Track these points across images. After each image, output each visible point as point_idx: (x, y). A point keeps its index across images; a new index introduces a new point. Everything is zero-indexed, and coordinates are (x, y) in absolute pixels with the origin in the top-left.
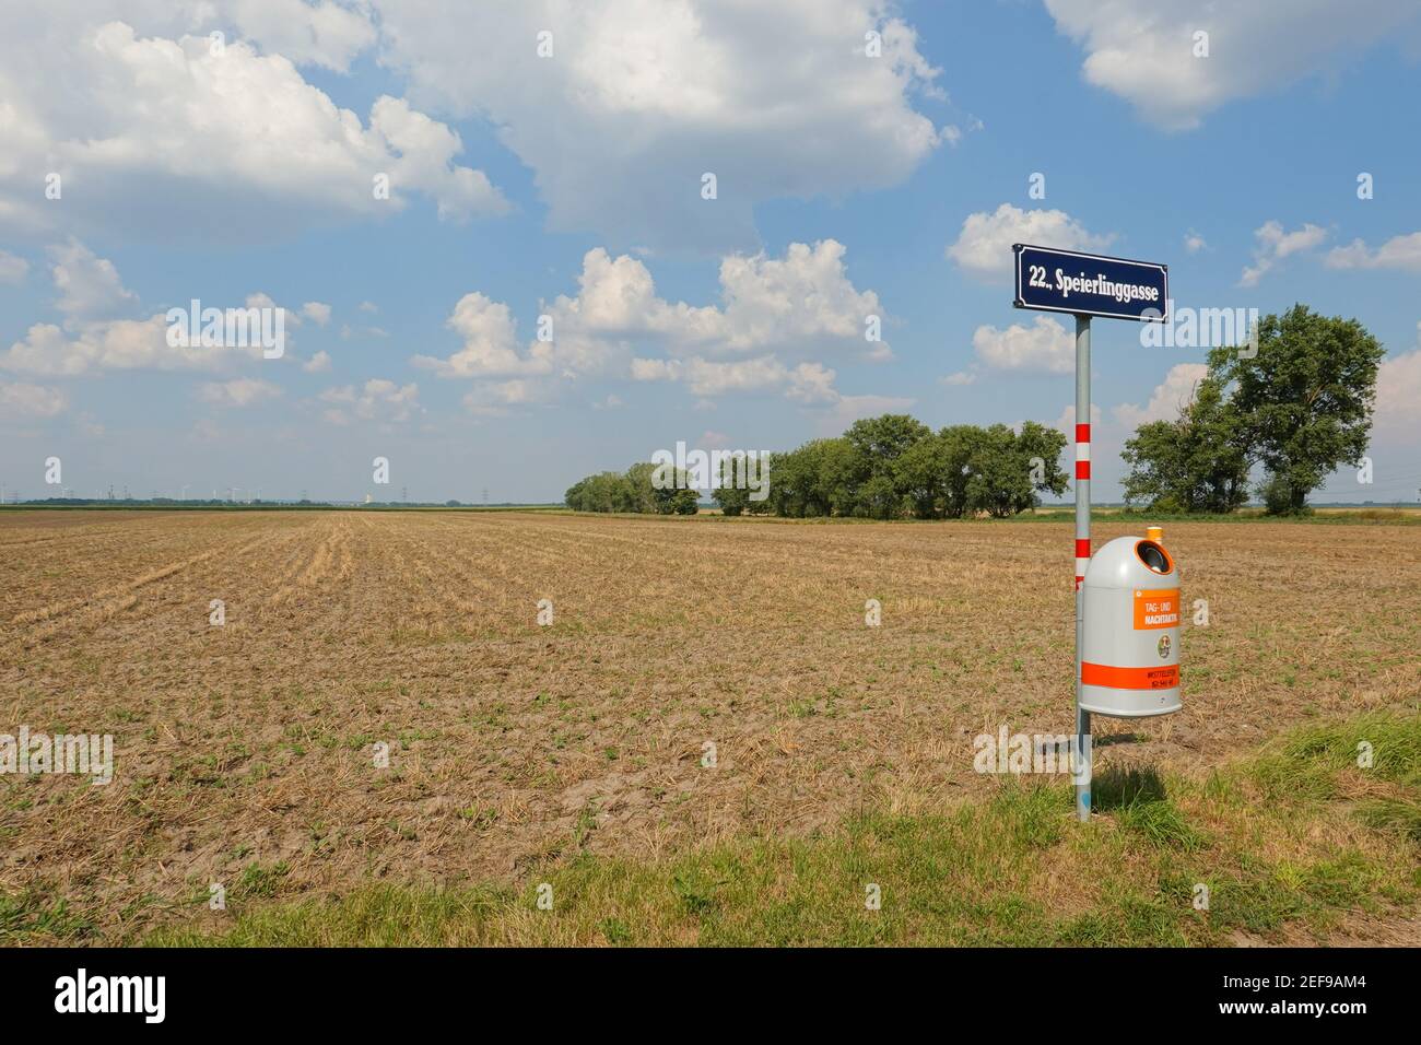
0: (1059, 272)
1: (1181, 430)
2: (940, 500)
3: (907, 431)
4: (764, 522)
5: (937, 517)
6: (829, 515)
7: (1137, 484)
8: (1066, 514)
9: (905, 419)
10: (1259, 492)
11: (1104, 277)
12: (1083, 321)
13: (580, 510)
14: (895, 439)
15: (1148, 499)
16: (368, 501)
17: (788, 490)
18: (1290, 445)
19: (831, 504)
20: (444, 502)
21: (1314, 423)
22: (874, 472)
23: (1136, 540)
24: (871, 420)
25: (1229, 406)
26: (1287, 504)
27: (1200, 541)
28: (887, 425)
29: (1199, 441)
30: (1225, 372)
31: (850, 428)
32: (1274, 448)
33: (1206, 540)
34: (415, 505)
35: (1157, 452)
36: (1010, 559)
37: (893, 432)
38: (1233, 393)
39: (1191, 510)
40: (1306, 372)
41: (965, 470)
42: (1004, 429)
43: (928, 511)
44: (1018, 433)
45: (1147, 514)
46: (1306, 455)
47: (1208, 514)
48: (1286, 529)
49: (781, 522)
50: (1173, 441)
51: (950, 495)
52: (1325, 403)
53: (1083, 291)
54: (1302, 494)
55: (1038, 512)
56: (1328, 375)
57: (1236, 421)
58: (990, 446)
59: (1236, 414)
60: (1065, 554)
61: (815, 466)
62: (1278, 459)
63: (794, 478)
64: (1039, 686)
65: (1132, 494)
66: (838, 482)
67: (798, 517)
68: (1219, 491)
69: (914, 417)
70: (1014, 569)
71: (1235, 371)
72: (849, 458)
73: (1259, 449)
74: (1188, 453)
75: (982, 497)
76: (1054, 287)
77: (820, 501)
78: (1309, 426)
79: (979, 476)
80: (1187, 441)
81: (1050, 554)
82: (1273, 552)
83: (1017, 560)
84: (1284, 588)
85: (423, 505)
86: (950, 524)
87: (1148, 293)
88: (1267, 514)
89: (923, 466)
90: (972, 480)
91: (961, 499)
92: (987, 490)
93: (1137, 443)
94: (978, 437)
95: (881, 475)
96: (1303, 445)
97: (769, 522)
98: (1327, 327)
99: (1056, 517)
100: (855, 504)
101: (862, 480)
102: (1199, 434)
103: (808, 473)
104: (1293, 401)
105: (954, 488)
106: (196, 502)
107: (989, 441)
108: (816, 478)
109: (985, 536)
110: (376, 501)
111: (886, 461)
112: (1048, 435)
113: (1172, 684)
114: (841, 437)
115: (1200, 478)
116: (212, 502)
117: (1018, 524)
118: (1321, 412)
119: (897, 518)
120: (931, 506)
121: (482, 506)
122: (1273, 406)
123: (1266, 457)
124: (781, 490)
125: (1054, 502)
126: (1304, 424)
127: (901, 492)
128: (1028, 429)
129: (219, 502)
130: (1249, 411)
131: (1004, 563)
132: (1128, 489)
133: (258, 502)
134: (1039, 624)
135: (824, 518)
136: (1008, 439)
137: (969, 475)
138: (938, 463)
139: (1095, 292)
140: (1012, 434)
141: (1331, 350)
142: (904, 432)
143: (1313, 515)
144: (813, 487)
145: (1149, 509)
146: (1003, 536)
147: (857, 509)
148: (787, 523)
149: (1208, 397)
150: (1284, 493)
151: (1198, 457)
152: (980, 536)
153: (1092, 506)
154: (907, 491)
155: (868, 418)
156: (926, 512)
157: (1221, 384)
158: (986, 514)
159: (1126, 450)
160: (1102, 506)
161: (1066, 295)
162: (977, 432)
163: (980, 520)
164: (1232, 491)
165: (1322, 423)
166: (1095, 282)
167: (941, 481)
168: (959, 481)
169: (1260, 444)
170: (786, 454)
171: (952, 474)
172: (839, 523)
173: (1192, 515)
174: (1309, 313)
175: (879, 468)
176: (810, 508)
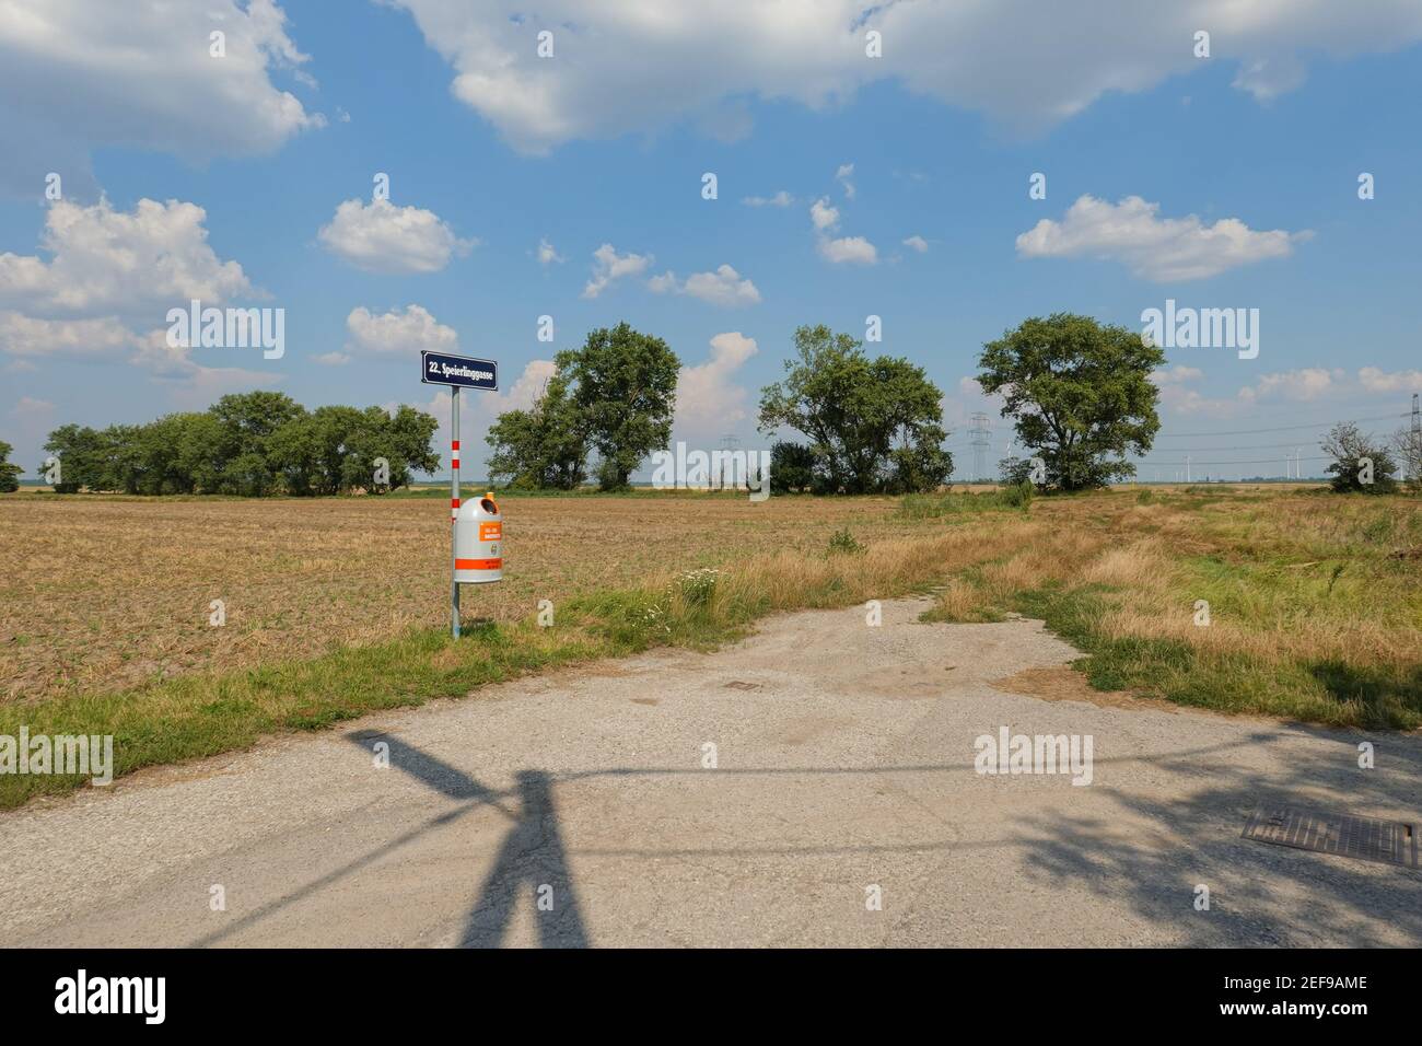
0: (444, 365)
1: (535, 419)
2: (314, 478)
3: (280, 408)
4: (111, 500)
5: (311, 494)
6: (191, 492)
7: (499, 465)
8: (438, 491)
9: (278, 397)
10: (594, 472)
11: (467, 368)
12: (456, 390)
14: (267, 416)
15: (507, 478)
17: (140, 466)
18: (617, 435)
19: (194, 481)
21: (634, 418)
22: (243, 449)
23: (482, 498)
24: (240, 395)
25: (572, 401)
26: (615, 482)
27: (546, 512)
28: (258, 401)
29: (548, 429)
30: (569, 372)
31: (217, 403)
32: (606, 437)
33: (552, 511)
35: (516, 437)
36: (392, 529)
37: (264, 409)
38: (575, 391)
39: (543, 487)
40: (628, 378)
41: (341, 449)
42: (380, 411)
43: (303, 488)
44: (393, 416)
45: (508, 491)
46: (629, 443)
47: (557, 490)
48: (613, 502)
49: (132, 501)
50: (529, 429)
51: (326, 473)
52: (642, 403)
53: (456, 374)
54: (625, 475)
55: (412, 489)
56: (644, 380)
57: (578, 413)
58: (365, 427)
59: (578, 408)
60: (439, 524)
61: (175, 440)
62: (608, 446)
63: (148, 453)
64: (426, 604)
65: (496, 472)
66: (201, 458)
67: (153, 494)
68: (565, 471)
69: (287, 394)
70: (395, 537)
71: (577, 372)
72: (214, 434)
73: (595, 437)
74: (541, 439)
75: (358, 475)
76: (442, 372)
77: (181, 478)
78: (631, 420)
79: (355, 455)
80: (539, 428)
81: (424, 524)
82: (597, 520)
83: (398, 530)
84: (597, 543)
86: (327, 501)
87: (488, 376)
88: (600, 491)
89: (297, 444)
90: (348, 457)
91: (337, 477)
92: (363, 468)
93: (498, 429)
94: (354, 418)
95: (252, 452)
96: (626, 435)
97: (117, 500)
98: (643, 342)
99: (428, 493)
100: (222, 481)
101: (229, 456)
102: (550, 424)
103: (165, 447)
104: (619, 399)
105: (330, 466)
107: (364, 422)
108: (176, 454)
109: (366, 511)
111: (258, 438)
112: (421, 418)
113: (497, 567)
114: (205, 410)
115: (550, 461)
117: (393, 501)
118: (639, 410)
119: (269, 495)
120: (307, 484)
122: (605, 403)
123: (599, 444)
124: (132, 465)
125: (424, 480)
126: (627, 418)
127: (274, 468)
128: (403, 412)
130: (587, 405)
131: (387, 532)
132: (492, 468)
134: (421, 573)
135: (185, 496)
136: (383, 421)
137: (344, 455)
138: (313, 441)
139: (462, 375)
140: (388, 417)
141: (646, 361)
142: (277, 410)
143: (633, 491)
144: (171, 463)
145: (509, 487)
146: (382, 511)
147: (225, 486)
148: (140, 501)
149: (556, 393)
150: (613, 473)
151: (548, 442)
152: (361, 511)
153: (461, 484)
154: (280, 468)
155: (236, 393)
156: (300, 489)
157: (566, 382)
158: (362, 491)
159: (489, 435)
160: (469, 483)
161: (447, 377)
162: (352, 413)
163: (355, 496)
164: (575, 471)
165: (639, 419)
166: (462, 370)
167: (316, 459)
168: (334, 459)
169: (596, 433)
170: (138, 427)
171: (328, 453)
172: (204, 500)
173: (543, 492)
174: (631, 330)
175: (249, 445)
176: (166, 486)
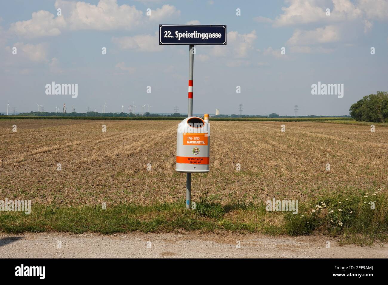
0: (176, 32)
11: (197, 32)
13: (361, 120)
16: (217, 114)
20: (268, 115)
34: (248, 116)
53: (187, 37)
76: (175, 37)
85: (253, 117)
87: (216, 35)
106: (111, 114)
110: (222, 114)
116: (121, 114)
121: (294, 117)
129: (124, 114)
133: (148, 114)
139: (192, 37)
161: (179, 39)
166: (192, 34)
